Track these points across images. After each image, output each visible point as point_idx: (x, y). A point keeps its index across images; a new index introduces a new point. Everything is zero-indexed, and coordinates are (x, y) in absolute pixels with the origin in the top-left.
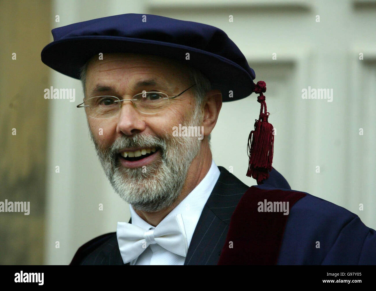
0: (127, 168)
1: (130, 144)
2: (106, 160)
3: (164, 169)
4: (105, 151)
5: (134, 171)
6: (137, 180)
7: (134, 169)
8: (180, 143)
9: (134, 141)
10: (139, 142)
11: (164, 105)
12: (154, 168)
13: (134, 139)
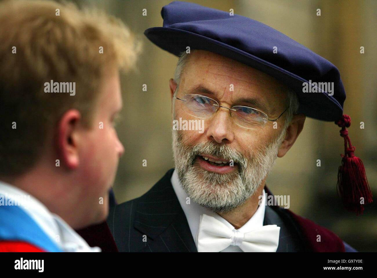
0: (205, 170)
1: (215, 153)
2: (184, 156)
3: (239, 184)
4: (186, 147)
5: (211, 174)
6: (211, 184)
7: (212, 172)
8: (261, 164)
9: (220, 151)
10: (224, 154)
11: (258, 123)
12: (230, 179)
13: (221, 149)
